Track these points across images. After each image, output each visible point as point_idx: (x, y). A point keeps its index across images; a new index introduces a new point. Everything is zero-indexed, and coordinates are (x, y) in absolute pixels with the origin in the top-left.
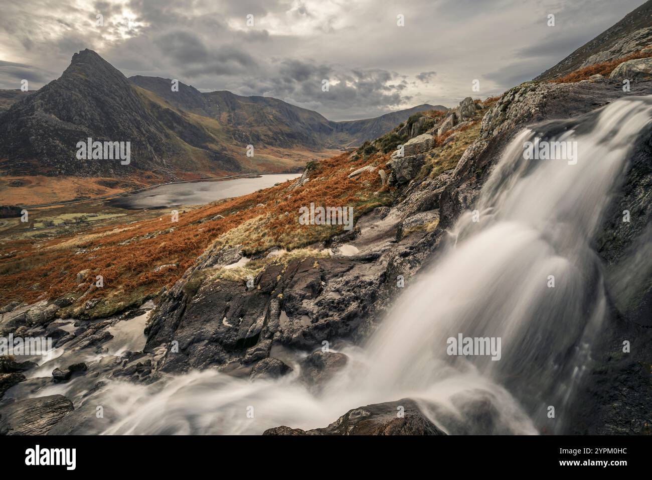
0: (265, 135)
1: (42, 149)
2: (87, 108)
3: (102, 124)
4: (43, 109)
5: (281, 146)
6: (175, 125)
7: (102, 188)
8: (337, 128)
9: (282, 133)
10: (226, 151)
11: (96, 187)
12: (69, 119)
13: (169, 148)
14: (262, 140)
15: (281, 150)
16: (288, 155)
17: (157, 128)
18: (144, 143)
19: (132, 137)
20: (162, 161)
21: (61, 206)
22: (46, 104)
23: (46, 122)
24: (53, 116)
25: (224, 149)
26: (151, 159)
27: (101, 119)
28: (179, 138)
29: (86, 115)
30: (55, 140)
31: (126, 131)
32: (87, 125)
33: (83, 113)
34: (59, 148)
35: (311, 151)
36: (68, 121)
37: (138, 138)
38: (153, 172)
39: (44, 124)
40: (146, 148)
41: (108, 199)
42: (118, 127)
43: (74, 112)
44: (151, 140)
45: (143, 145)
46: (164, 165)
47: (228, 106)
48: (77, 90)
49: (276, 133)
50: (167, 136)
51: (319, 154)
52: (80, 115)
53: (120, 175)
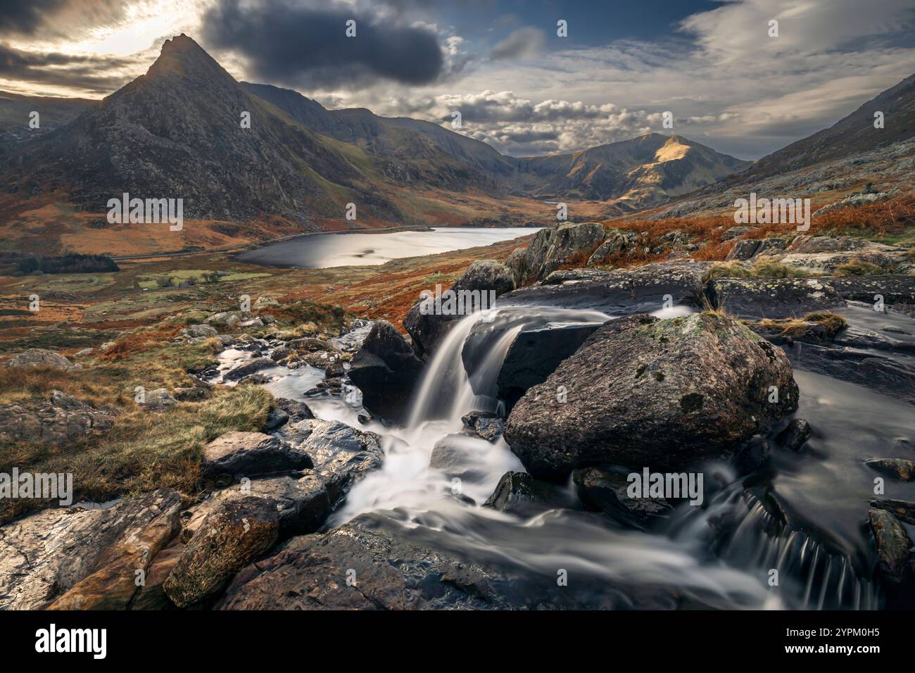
0: (427, 172)
1: (130, 175)
2: (188, 118)
3: (210, 141)
4: (127, 116)
5: (449, 188)
6: (305, 150)
7: (219, 235)
8: (519, 166)
9: (449, 169)
10: (378, 191)
11: (209, 233)
12: (164, 133)
13: (300, 184)
14: (424, 179)
15: (452, 193)
16: (463, 201)
17: (282, 155)
18: (268, 173)
19: (251, 163)
20: (292, 202)
21: (166, 259)
22: (132, 110)
23: (133, 136)
24: (142, 127)
25: (374, 188)
26: (278, 198)
27: (208, 136)
28: (311, 169)
29: (187, 128)
30: (146, 161)
31: (242, 154)
32: (189, 143)
33: (184, 126)
34: (153, 173)
35: (491, 197)
36: (162, 136)
37: (260, 166)
38: (283, 216)
39: (130, 138)
40: (271, 181)
41: (230, 251)
42: (232, 148)
43: (171, 123)
44: (275, 170)
45: (267, 175)
46: (294, 206)
47: (366, 130)
48: (173, 91)
49: (441, 169)
50: (296, 166)
51: (505, 201)
52: (179, 128)
53: (239, 219)
